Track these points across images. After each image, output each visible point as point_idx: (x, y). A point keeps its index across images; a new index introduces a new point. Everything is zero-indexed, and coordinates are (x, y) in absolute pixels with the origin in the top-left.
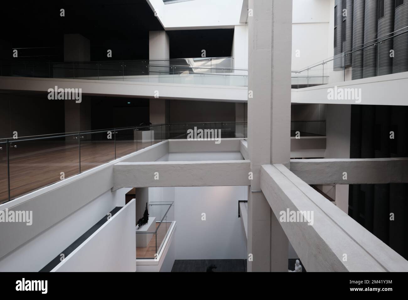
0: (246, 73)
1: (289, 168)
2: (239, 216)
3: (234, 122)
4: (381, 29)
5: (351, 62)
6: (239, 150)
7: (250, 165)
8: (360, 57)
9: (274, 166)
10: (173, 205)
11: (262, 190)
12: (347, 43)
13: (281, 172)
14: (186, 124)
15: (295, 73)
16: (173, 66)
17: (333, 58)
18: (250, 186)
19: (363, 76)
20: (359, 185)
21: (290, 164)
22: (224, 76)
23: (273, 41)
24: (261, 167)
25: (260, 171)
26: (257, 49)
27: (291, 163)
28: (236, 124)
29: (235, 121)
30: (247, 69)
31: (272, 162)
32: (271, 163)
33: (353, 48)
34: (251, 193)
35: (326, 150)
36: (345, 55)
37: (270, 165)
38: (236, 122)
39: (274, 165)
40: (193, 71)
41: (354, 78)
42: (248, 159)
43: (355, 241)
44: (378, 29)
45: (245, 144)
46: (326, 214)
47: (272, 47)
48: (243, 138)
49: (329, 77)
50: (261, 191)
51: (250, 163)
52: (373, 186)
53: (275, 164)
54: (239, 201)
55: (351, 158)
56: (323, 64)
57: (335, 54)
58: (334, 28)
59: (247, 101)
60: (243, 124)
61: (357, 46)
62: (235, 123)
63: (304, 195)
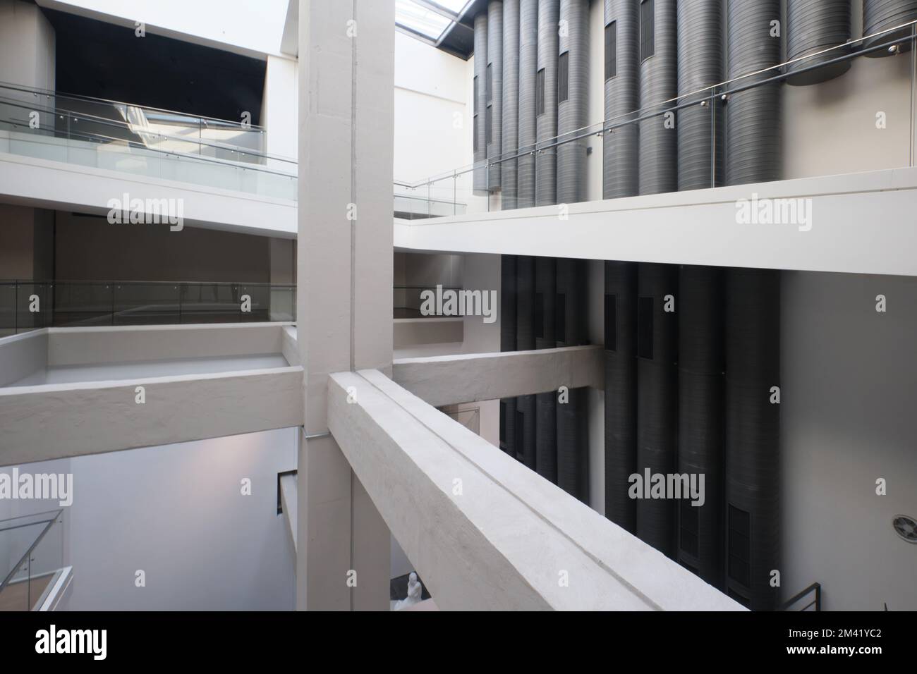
0: (294, 170)
1: (391, 376)
2: (280, 511)
3: (267, 283)
4: (540, 133)
5: (500, 183)
6: (279, 352)
7: (302, 379)
8: (513, 175)
9: (359, 374)
10: (59, 519)
11: (331, 431)
12: (494, 147)
13: (373, 385)
14: (113, 284)
15: (405, 187)
16: (65, 113)
17: (472, 167)
18: (303, 426)
19: (518, 205)
20: (515, 399)
21: (391, 368)
22: (238, 169)
23: (354, 103)
24: (330, 377)
25: (327, 388)
26: (318, 113)
27: (395, 366)
28: (272, 288)
29: (269, 281)
30: (297, 161)
31: (354, 366)
32: (352, 368)
33: (503, 153)
34: (305, 442)
35: (464, 344)
36: (489, 165)
37: (350, 373)
38: (272, 284)
39: (359, 372)
40: (142, 142)
41: (505, 208)
42: (298, 364)
43: (497, 482)
44: (538, 132)
45: (293, 334)
46: (452, 447)
47: (353, 116)
48: (291, 323)
49: (466, 205)
50: (330, 433)
51: (301, 373)
52: (534, 397)
53: (361, 369)
54: (280, 475)
55: (502, 351)
56: (455, 176)
57: (476, 160)
58: (473, 116)
59: (296, 234)
60: (290, 289)
61: (509, 151)
62: (269, 286)
63: (415, 420)
